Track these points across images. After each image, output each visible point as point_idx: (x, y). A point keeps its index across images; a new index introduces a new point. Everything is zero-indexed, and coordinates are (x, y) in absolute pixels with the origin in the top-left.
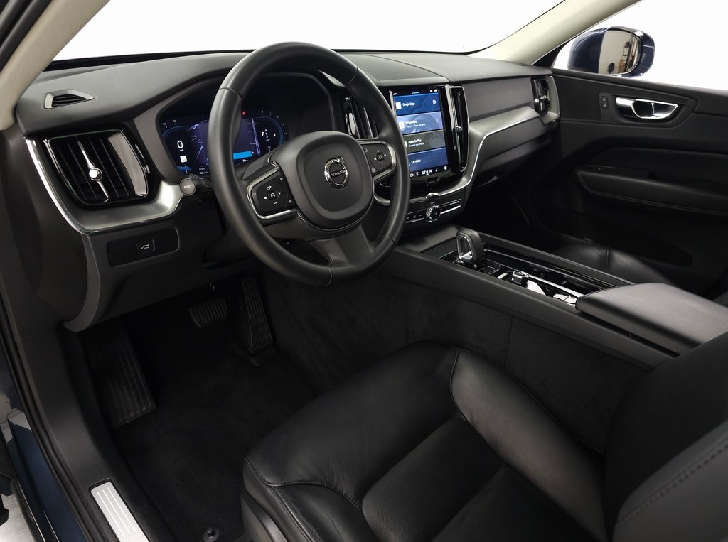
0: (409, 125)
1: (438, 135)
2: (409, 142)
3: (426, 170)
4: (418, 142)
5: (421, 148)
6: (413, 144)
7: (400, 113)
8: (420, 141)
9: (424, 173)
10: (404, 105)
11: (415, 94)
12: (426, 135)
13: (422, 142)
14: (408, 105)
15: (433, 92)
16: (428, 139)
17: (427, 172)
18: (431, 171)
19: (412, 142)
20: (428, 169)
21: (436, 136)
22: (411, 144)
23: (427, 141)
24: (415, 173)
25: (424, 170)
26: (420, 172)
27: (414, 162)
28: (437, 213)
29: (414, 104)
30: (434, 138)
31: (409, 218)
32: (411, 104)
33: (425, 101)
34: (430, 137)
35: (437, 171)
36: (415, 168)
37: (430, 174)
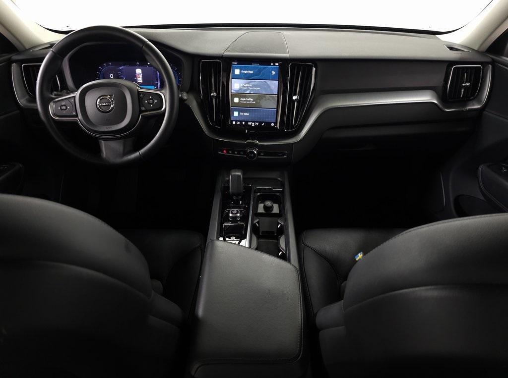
0: (243, 86)
1: (271, 98)
3: (252, 122)
4: (250, 101)
5: (251, 106)
6: (244, 101)
7: (238, 77)
8: (252, 100)
9: (250, 124)
10: (242, 72)
11: (256, 65)
12: (259, 97)
13: (253, 101)
14: (246, 72)
15: (274, 65)
16: (260, 100)
17: (253, 124)
18: (257, 124)
19: (243, 99)
20: (254, 122)
21: (269, 99)
22: (242, 101)
23: (258, 101)
24: (241, 122)
25: (250, 122)
26: (246, 122)
27: (242, 114)
28: (252, 155)
29: (252, 72)
30: (265, 100)
31: (230, 152)
32: (249, 72)
33: (263, 71)
34: (263, 99)
35: (263, 125)
36: (243, 119)
37: (255, 125)
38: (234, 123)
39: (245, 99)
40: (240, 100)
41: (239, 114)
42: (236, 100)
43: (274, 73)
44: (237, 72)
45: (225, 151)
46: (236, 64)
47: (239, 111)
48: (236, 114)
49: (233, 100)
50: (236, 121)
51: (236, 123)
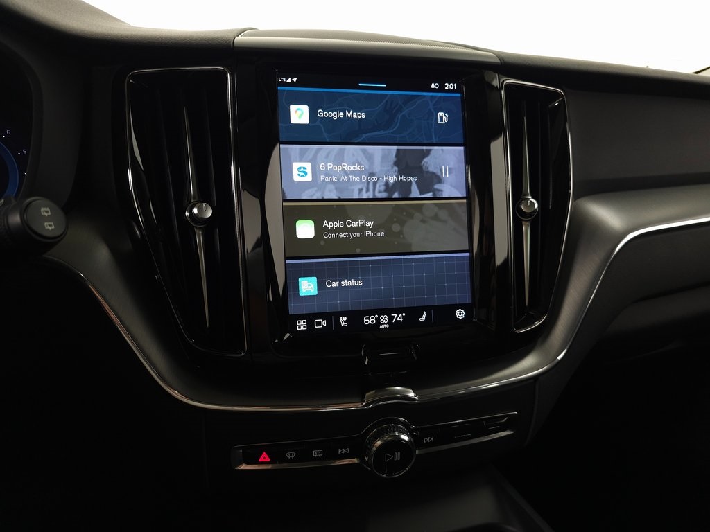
1: (443, 214)
2: (325, 224)
3: (380, 312)
4: (362, 228)
5: (368, 247)
6: (339, 230)
7: (304, 136)
8: (369, 224)
9: (369, 320)
10: (322, 114)
11: (372, 88)
13: (373, 230)
14: (335, 115)
15: (442, 89)
16: (402, 223)
17: (384, 319)
18: (400, 318)
19: (334, 225)
20: (388, 312)
21: (436, 217)
22: (332, 231)
23: (396, 228)
24: (332, 317)
25: (370, 312)
26: (356, 316)
27: (334, 284)
28: (397, 456)
29: (363, 115)
30: (423, 221)
31: (291, 456)
32: (349, 114)
33: (405, 112)
34: (411, 216)
35: (423, 319)
36: (338, 304)
37: (394, 325)
38: (302, 325)
39: (341, 224)
40: (318, 229)
41: (321, 285)
42: (305, 229)
43: (446, 119)
44: (299, 114)
45: (264, 457)
46: (292, 84)
47: (322, 275)
48: (308, 286)
49: (290, 230)
50: (310, 318)
51: (310, 324)
